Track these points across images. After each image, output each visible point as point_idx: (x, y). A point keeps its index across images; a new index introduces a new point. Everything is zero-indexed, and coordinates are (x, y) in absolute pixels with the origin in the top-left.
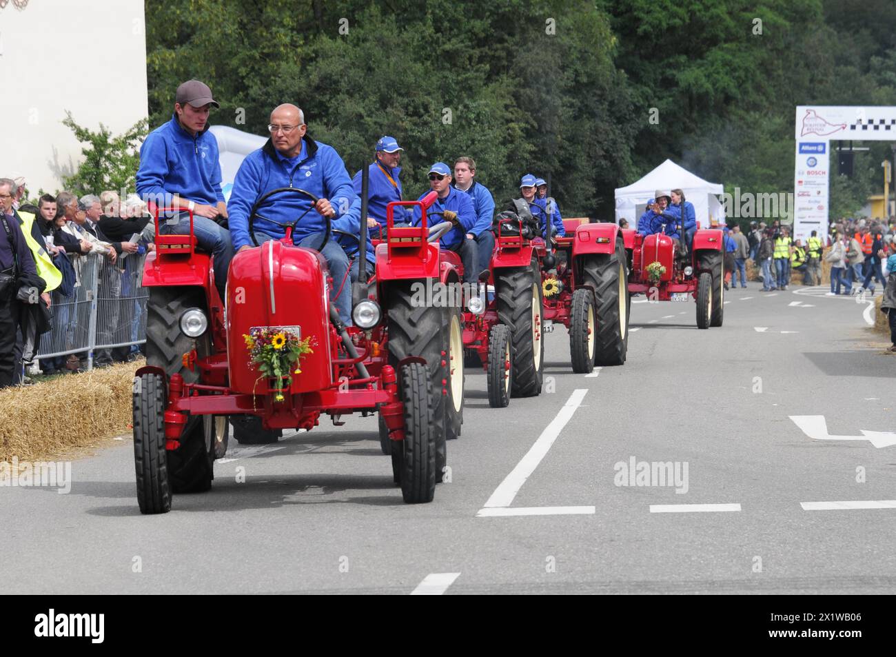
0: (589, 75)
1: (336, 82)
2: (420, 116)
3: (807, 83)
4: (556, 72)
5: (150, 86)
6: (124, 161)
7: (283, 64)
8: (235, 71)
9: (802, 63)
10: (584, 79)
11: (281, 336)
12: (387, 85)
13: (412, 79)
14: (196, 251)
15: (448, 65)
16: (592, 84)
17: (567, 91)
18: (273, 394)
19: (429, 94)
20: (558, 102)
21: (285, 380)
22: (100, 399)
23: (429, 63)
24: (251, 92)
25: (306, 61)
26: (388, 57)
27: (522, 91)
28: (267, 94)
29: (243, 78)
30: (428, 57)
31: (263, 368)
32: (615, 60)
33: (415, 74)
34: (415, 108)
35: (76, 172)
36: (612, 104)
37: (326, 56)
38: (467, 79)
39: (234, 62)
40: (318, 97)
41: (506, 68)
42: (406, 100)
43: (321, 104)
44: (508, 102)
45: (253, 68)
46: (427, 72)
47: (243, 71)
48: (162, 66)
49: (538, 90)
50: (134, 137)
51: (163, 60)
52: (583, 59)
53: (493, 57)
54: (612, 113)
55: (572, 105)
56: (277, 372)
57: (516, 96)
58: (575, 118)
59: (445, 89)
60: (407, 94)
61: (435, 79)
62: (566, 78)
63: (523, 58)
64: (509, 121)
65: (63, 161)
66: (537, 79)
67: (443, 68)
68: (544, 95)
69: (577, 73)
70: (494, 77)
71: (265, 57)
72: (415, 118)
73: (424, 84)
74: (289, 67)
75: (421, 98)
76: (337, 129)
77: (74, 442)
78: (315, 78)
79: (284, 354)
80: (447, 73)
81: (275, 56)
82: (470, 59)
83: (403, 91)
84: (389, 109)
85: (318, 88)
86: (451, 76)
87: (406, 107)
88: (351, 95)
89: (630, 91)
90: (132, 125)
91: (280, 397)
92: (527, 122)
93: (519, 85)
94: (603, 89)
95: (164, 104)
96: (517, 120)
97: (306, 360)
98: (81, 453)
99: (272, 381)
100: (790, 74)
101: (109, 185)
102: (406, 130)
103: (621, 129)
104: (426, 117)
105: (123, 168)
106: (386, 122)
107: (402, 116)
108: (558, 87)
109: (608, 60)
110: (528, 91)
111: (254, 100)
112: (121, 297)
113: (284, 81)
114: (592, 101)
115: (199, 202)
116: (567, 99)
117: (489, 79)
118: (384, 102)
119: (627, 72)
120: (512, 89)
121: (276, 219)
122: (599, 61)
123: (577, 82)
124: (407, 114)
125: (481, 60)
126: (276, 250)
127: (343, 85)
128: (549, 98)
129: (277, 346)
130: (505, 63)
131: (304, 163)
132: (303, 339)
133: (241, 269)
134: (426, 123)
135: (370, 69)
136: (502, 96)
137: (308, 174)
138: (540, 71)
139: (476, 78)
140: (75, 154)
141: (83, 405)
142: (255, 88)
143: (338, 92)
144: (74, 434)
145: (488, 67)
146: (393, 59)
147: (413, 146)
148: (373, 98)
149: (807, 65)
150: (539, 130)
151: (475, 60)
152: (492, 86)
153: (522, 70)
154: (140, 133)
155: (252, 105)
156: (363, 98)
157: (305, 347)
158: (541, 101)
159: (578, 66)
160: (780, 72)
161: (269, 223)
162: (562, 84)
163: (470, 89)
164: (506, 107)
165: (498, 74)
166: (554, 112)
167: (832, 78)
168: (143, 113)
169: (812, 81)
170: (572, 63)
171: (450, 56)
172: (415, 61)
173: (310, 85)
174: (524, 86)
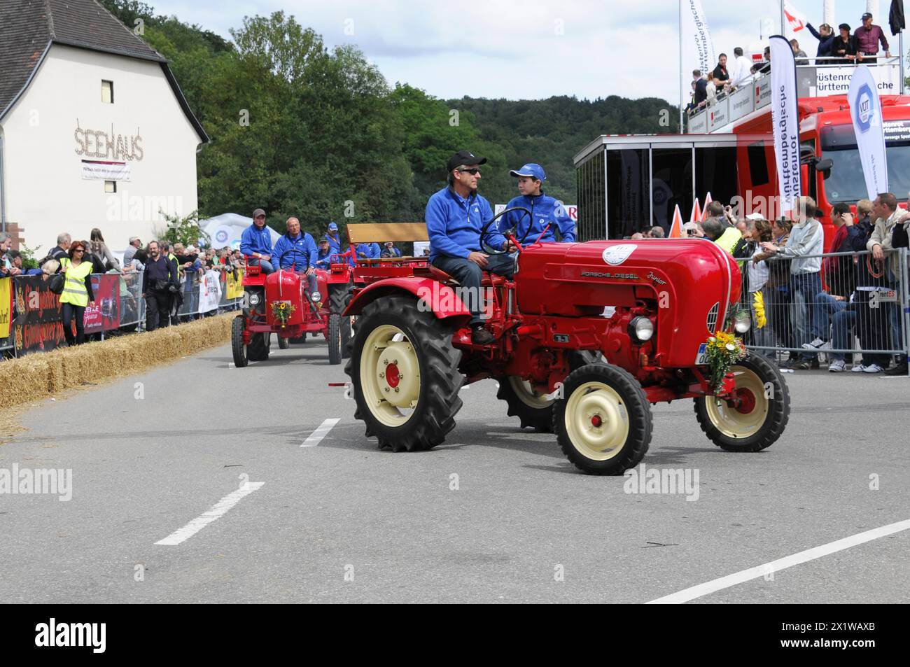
0: (401, 190)
1: (285, 193)
2: (324, 209)
3: (500, 194)
4: (386, 189)
5: (198, 195)
6: (186, 230)
7: (260, 185)
8: (238, 188)
9: (497, 185)
10: (399, 192)
11: (284, 304)
12: (308, 195)
13: (319, 191)
14: (261, 273)
15: (336, 185)
16: (403, 193)
17: (392, 197)
18: (281, 325)
19: (328, 198)
20: (388, 202)
21: (285, 321)
22: (175, 339)
23: (327, 184)
24: (245, 198)
25: (271, 183)
26: (309, 181)
27: (371, 197)
28: (253, 198)
29: (241, 191)
30: (327, 182)
31: (277, 316)
32: (413, 183)
33: (321, 189)
34: (321, 205)
35: (164, 235)
36: (412, 203)
37: (280, 181)
38: (345, 192)
39: (238, 184)
40: (276, 200)
41: (364, 187)
42: (317, 201)
43: (278, 203)
44: (364, 202)
45: (246, 187)
46: (327, 188)
47: (241, 188)
48: (204, 186)
49: (378, 196)
50: (191, 218)
51: (205, 183)
52: (399, 182)
53: (358, 182)
54: (412, 207)
55: (394, 204)
56: (283, 317)
57: (368, 199)
58: (395, 209)
59: (335, 196)
60: (317, 199)
61: (331, 192)
62: (391, 191)
63: (371, 182)
64: (364, 211)
65: (158, 230)
66: (378, 192)
67: (335, 187)
68: (381, 199)
69: (396, 189)
70: (358, 191)
71: (252, 181)
72: (321, 210)
73: (325, 194)
74: (263, 187)
75: (324, 200)
76: (285, 214)
77: (163, 359)
78: (275, 191)
79: (285, 311)
80: (336, 189)
81: (257, 181)
82: (347, 182)
83: (316, 197)
84: (309, 205)
85: (276, 196)
86: (338, 190)
87: (317, 204)
88: (292, 199)
89: (420, 197)
90: (190, 213)
91: (283, 326)
92: (373, 211)
93: (369, 194)
94: (407, 196)
95: (205, 203)
96: (368, 210)
97: (293, 313)
98: (166, 364)
99: (281, 320)
100: (492, 190)
101: (180, 240)
102: (317, 215)
103: (417, 215)
104: (326, 209)
105: (186, 233)
106: (308, 211)
107: (315, 208)
108: (387, 195)
109: (410, 183)
110: (374, 197)
111: (246, 201)
112: (185, 292)
113: (260, 193)
114: (403, 202)
115: (263, 254)
116: (391, 201)
117: (355, 192)
118: (307, 202)
119: (419, 188)
120: (366, 196)
121: (290, 260)
122: (406, 183)
123: (396, 193)
124: (318, 208)
125: (352, 183)
126: (283, 273)
127: (288, 194)
128: (383, 200)
129: (282, 308)
130: (362, 184)
131: (300, 239)
132: (292, 305)
133: (270, 281)
134: (326, 212)
135: (300, 187)
136: (362, 199)
137: (301, 244)
138: (379, 188)
139: (349, 191)
140: (164, 227)
141: (167, 342)
142: (247, 196)
143: (285, 197)
144: (163, 355)
145: (355, 186)
146: (311, 182)
147: (321, 222)
148: (302, 200)
149: (499, 186)
150: (379, 215)
151: (349, 183)
152: (357, 194)
153: (371, 188)
154: (194, 217)
155: (246, 203)
156: (297, 200)
157: (293, 308)
158: (379, 201)
159: (396, 185)
160: (488, 189)
161: (287, 261)
162: (389, 194)
163: (347, 196)
164: (364, 204)
165: (359, 189)
166: (385, 206)
167: (511, 192)
168: (195, 207)
169: (502, 193)
170: (394, 184)
171: (338, 181)
172: (321, 183)
173: (272, 195)
174: (372, 195)
